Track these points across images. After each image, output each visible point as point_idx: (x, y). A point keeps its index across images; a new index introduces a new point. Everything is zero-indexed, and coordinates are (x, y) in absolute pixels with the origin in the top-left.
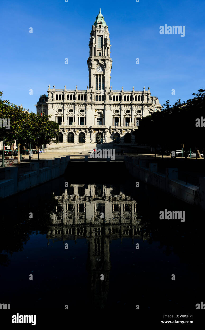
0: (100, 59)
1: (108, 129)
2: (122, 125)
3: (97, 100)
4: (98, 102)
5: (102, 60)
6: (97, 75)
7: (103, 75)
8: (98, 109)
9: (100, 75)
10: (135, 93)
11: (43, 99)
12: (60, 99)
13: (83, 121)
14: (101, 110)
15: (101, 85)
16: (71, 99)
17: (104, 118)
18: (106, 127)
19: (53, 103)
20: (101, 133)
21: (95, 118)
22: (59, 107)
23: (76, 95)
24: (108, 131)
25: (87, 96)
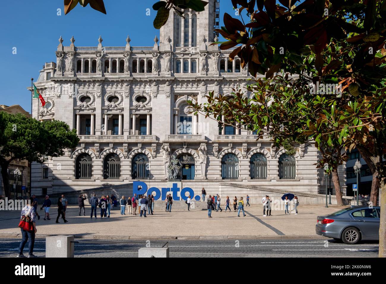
1: (207, 143)
3: (179, 70)
4: (182, 75)
8: (183, 94)
11: (48, 73)
12: (86, 71)
13: (146, 125)
14: (189, 95)
15: (190, 34)
16: (114, 70)
17: (197, 116)
18: (202, 139)
19: (70, 81)
20: (190, 155)
21: (174, 115)
22: (83, 90)
23: (126, 60)
24: (206, 149)
25: (154, 61)
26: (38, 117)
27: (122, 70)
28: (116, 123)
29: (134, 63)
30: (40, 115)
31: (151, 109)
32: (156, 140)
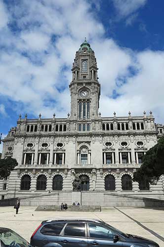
0: (84, 83)
1: (96, 169)
2: (117, 163)
3: (80, 130)
4: (82, 132)
5: (87, 84)
6: (80, 100)
7: (88, 100)
8: (82, 142)
9: (84, 100)
10: (132, 120)
12: (32, 131)
14: (86, 142)
15: (86, 112)
16: (46, 130)
17: (90, 153)
18: (93, 167)
19: (23, 136)
20: (86, 176)
21: (77, 154)
22: (29, 140)
24: (96, 172)
25: (67, 125)
27: (50, 130)
29: (57, 126)
31: (65, 150)
32: (67, 167)
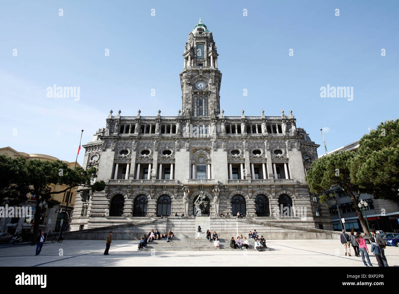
1: (219, 186)
8: (199, 149)
12: (127, 132)
13: (169, 173)
14: (204, 149)
15: (204, 109)
16: (148, 132)
17: (210, 164)
18: (215, 182)
19: (114, 139)
21: (192, 165)
22: (123, 146)
23: (157, 125)
24: (219, 191)
25: (178, 126)
26: (87, 167)
27: (153, 131)
28: (146, 171)
29: (163, 127)
30: (88, 165)
31: (174, 160)
32: (178, 183)
